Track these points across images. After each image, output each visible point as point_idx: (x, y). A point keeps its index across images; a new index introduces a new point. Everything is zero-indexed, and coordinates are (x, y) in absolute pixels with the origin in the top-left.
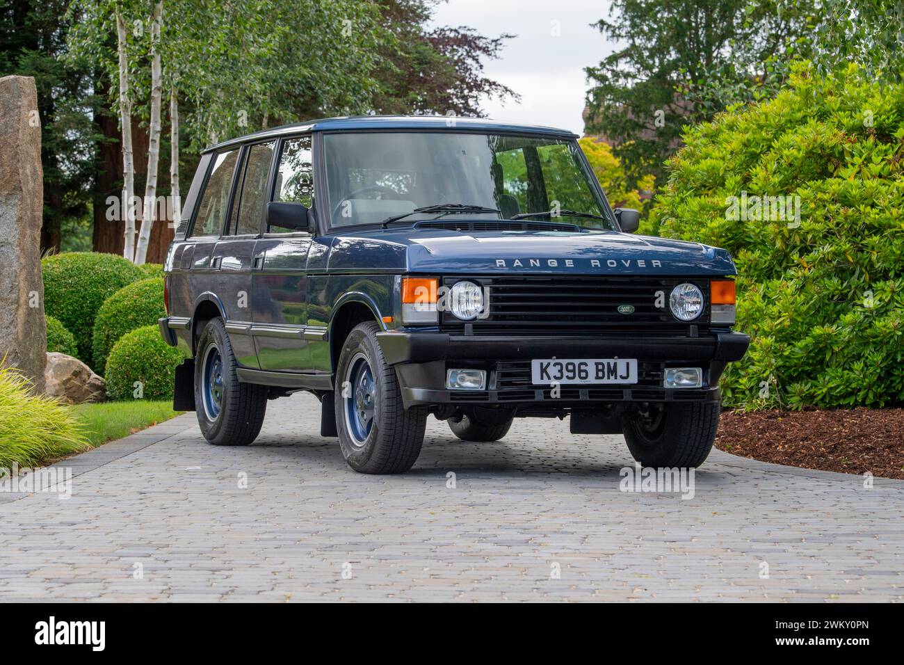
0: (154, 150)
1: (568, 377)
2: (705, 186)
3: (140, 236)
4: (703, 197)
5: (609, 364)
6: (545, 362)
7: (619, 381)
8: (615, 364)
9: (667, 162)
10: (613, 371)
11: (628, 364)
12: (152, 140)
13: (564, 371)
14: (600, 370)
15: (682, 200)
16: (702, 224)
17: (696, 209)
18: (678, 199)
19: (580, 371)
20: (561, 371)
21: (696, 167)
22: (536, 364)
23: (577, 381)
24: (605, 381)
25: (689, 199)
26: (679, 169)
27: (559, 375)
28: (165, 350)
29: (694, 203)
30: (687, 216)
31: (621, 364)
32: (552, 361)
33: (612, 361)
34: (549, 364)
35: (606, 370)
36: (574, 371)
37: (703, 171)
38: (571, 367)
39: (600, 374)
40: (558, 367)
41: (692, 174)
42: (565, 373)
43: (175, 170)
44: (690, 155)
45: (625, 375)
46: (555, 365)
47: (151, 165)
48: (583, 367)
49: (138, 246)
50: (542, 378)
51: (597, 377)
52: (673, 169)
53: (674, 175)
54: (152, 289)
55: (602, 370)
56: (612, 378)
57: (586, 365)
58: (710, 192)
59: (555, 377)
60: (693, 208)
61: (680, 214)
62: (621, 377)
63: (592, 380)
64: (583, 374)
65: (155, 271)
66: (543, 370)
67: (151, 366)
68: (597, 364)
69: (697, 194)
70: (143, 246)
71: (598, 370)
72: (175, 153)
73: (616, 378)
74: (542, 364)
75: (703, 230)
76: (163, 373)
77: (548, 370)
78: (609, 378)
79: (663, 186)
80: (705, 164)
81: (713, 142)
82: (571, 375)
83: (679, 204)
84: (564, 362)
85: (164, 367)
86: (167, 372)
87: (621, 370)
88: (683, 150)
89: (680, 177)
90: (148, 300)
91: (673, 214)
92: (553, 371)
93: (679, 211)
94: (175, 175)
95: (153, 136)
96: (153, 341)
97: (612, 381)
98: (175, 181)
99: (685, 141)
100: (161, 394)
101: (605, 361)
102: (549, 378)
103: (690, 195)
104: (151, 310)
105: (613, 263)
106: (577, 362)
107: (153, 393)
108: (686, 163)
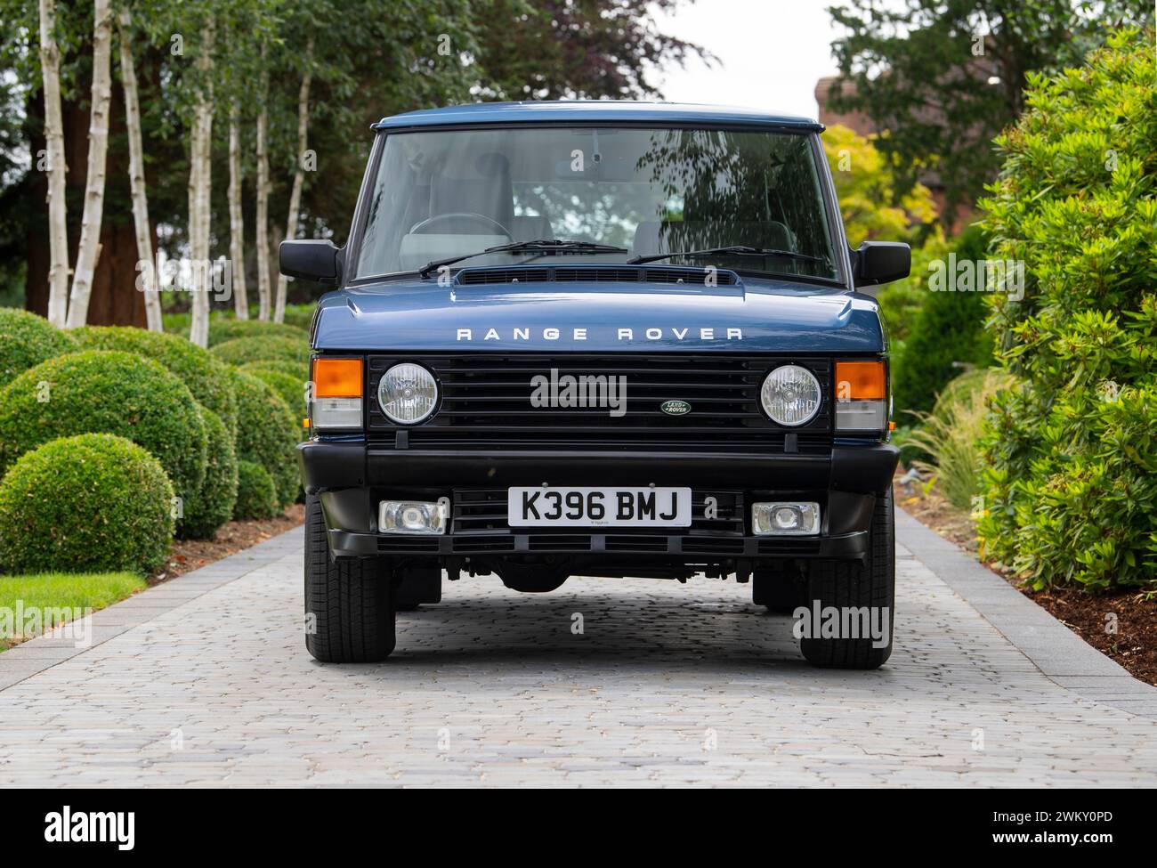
0: (99, 130)
1: (569, 516)
2: (1072, 182)
3: (76, 279)
4: (1070, 199)
5: (641, 495)
6: (531, 491)
7: (659, 523)
8: (653, 495)
9: (1000, 140)
10: (648, 507)
11: (674, 495)
12: (96, 114)
13: (564, 505)
14: (626, 505)
15: (1029, 208)
16: (1070, 250)
17: (1060, 222)
18: (1021, 207)
19: (591, 506)
20: (557, 506)
21: (1056, 146)
22: (515, 495)
23: (585, 522)
24: (634, 522)
25: (1044, 203)
26: (1022, 152)
27: (554, 512)
28: (99, 481)
29: (1055, 211)
30: (1041, 236)
31: (663, 496)
32: (543, 490)
33: (646, 491)
34: (537, 495)
35: (636, 505)
36: (579, 506)
37: (1070, 155)
38: (574, 500)
39: (626, 511)
40: (554, 500)
41: (1049, 159)
42: (565, 509)
43: (137, 169)
44: (1042, 128)
45: (669, 512)
46: (547, 496)
47: (94, 157)
48: (596, 500)
49: (73, 296)
50: (525, 517)
51: (620, 516)
52: (1011, 151)
53: (1011, 163)
54: (81, 369)
55: (630, 505)
56: (646, 517)
57: (602, 496)
58: (1082, 192)
59: (547, 515)
60: (1052, 221)
61: (1027, 233)
62: (663, 516)
63: (610, 520)
64: (596, 511)
65: (95, 339)
66: (528, 505)
67: (73, 509)
68: (620, 495)
69: (1058, 193)
70: (81, 296)
71: (621, 505)
72: (136, 141)
73: (653, 517)
74: (525, 494)
75: (1075, 261)
76: (94, 523)
77: (535, 504)
78: (640, 517)
79: (991, 183)
80: (1071, 143)
81: (1084, 103)
82: (575, 511)
83: (1025, 213)
84: (564, 491)
85: (96, 511)
86: (101, 521)
87: (663, 505)
88: (1026, 118)
89: (1025, 166)
90: (73, 391)
91: (1013, 234)
92: (544, 505)
93: (1026, 225)
94: (137, 179)
95: (97, 107)
96: (76, 465)
97: (646, 522)
98: (138, 188)
99: (1031, 102)
100: (91, 560)
101: (634, 491)
102: (537, 517)
103: (1045, 197)
104: (79, 409)
105: (656, 334)
106: (585, 491)
107: (76, 558)
108: (1037, 141)
